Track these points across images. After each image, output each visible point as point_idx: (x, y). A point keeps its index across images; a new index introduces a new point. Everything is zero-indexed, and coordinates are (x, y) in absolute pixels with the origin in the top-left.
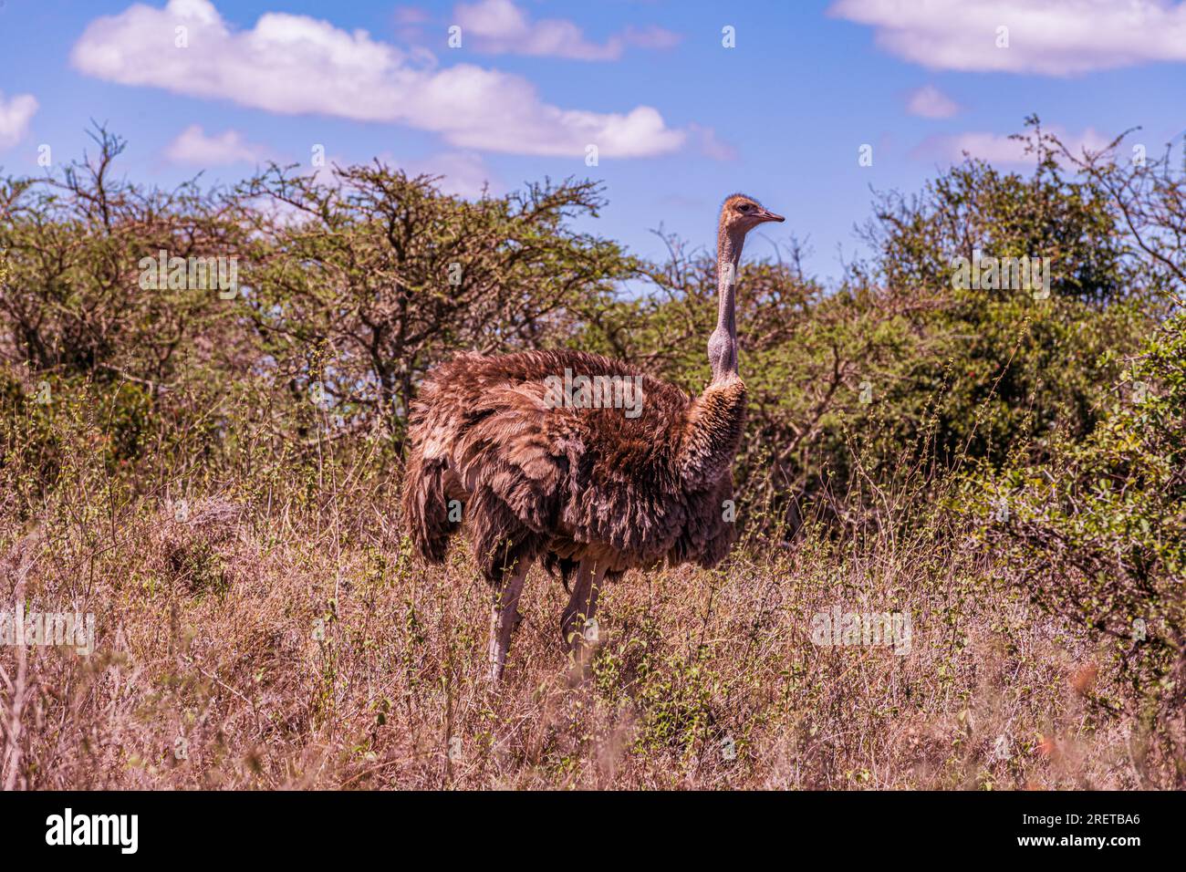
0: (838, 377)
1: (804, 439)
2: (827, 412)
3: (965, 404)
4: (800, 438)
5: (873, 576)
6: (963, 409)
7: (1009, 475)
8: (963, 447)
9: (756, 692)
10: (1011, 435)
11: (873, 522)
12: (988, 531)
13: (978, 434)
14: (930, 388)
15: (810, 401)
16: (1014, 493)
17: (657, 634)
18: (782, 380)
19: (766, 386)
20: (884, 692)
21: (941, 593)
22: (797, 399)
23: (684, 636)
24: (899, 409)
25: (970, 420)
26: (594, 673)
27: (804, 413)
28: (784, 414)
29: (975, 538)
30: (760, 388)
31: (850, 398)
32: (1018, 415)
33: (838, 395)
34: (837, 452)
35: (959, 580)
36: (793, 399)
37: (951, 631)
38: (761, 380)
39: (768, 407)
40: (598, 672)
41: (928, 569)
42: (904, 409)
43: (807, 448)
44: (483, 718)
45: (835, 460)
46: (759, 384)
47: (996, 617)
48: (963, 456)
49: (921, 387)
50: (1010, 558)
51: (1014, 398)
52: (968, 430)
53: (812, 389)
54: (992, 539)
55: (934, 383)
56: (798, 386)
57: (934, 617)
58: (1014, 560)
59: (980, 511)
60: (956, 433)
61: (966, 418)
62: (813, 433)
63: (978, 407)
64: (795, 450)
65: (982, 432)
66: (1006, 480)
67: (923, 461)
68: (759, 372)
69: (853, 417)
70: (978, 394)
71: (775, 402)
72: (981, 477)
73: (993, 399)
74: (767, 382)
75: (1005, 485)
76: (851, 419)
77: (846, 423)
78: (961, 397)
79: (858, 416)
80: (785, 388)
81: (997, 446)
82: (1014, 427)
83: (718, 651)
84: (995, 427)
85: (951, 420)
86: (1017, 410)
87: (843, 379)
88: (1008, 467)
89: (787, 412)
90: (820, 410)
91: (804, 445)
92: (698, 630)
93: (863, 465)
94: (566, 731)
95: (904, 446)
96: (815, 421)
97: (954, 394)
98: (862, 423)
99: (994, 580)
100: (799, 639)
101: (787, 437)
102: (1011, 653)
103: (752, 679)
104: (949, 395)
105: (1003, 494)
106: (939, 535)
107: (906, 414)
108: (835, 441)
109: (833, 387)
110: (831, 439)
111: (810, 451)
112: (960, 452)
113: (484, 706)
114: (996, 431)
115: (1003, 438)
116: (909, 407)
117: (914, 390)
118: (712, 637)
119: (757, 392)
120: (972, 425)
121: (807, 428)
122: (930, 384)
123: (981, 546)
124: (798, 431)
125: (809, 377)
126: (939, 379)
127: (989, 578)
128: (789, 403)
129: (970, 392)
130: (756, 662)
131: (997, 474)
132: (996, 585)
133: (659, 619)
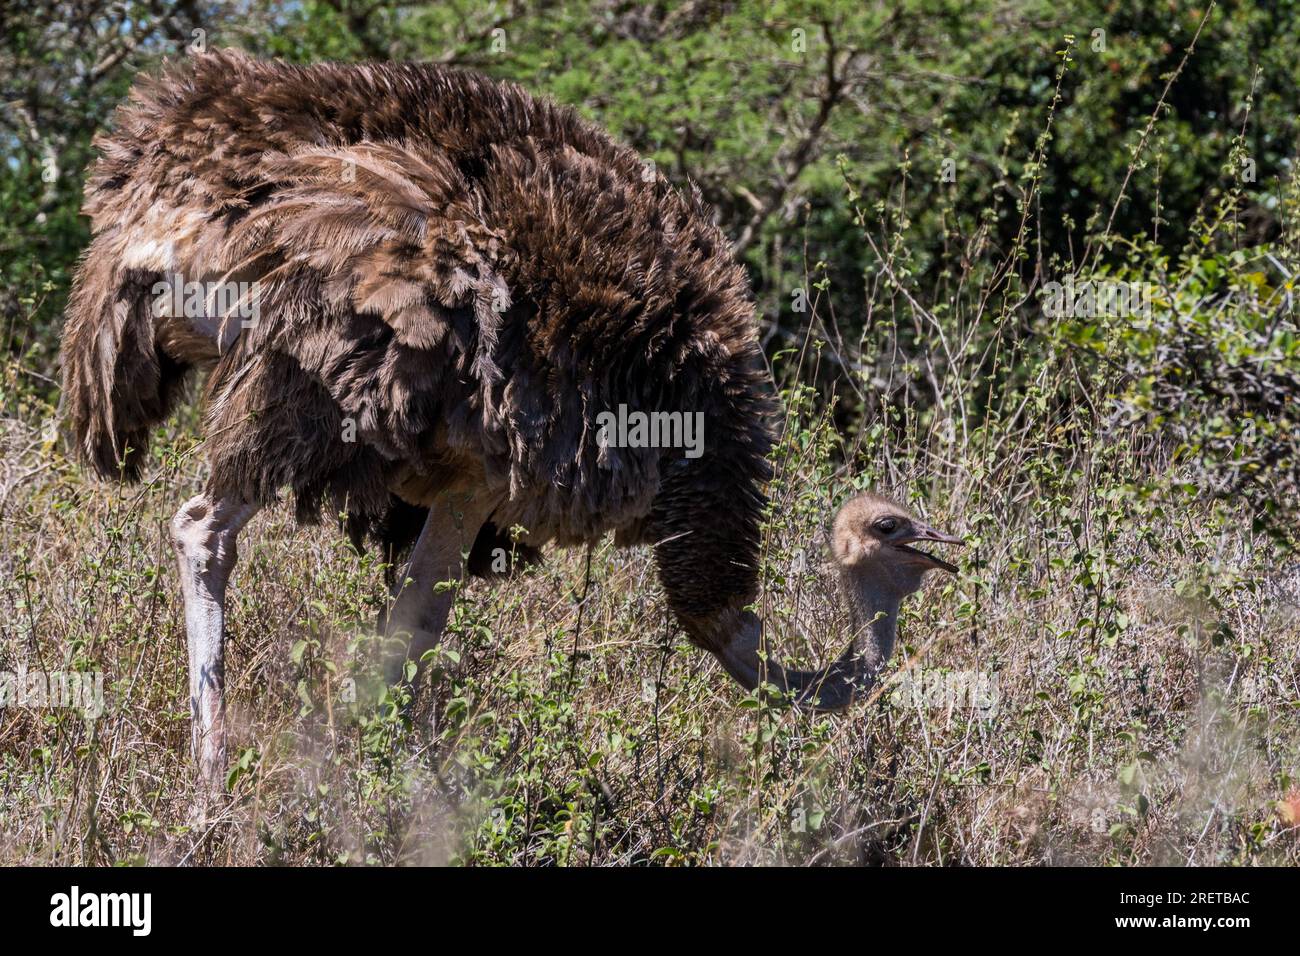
0: (835, 86)
1: (772, 220)
2: (814, 160)
3: (1102, 131)
4: (764, 217)
5: (927, 496)
6: (1101, 141)
7: (1196, 269)
8: (1104, 219)
9: (695, 747)
10: (1201, 191)
11: (922, 382)
12: (1155, 386)
13: (1132, 190)
14: (1027, 100)
15: (781, 137)
16: (1206, 306)
17: (482, 636)
18: (720, 97)
19: (686, 112)
20: (961, 735)
21: (1067, 522)
22: (753, 134)
23: (540, 637)
24: (967, 147)
25: (1116, 162)
26: (355, 723)
27: (767, 165)
28: (726, 169)
29: (1131, 402)
30: (674, 116)
31: (861, 130)
32: (1214, 146)
33: (837, 125)
34: (842, 244)
35: (1102, 493)
36: (744, 137)
37: (1093, 601)
38: (676, 99)
39: (691, 156)
40: (363, 722)
41: (1040, 474)
42: (978, 147)
43: (778, 238)
44: (128, 827)
45: (837, 260)
46: (671, 108)
47: (1185, 564)
48: (1104, 237)
49: (1009, 99)
50: (1205, 441)
51: (1204, 112)
52: (1112, 182)
53: (783, 115)
54: (1166, 402)
55: (1036, 89)
56: (755, 110)
57: (1057, 573)
58: (1214, 444)
59: (1139, 346)
60: (1088, 193)
61: (1107, 159)
62: (790, 207)
63: (1132, 136)
64: (754, 242)
65: (1142, 186)
66: (1191, 280)
67: (1019, 251)
68: (670, 84)
69: (872, 168)
70: (1129, 108)
71: (704, 144)
72: (1139, 275)
73: (1162, 116)
74: (689, 103)
75: (1188, 289)
76: (867, 173)
77: (857, 183)
78: (1094, 117)
79: (882, 165)
80: (726, 113)
81: (1173, 214)
82: (1207, 173)
83: (611, 665)
84: (1167, 174)
85: (1075, 164)
86: (1212, 136)
87: (846, 90)
88: (1194, 251)
89: (733, 164)
90: (802, 156)
91: (772, 232)
92: (569, 624)
93: (896, 267)
94: (303, 849)
95: (980, 222)
96: (792, 179)
97: (1079, 111)
98: (888, 181)
99: (1176, 489)
100: (777, 631)
101: (737, 217)
102: (1218, 641)
103: (685, 719)
104: (1069, 112)
105: (1186, 307)
106: (1062, 403)
107: (982, 157)
108: (836, 220)
109: (826, 106)
110: (828, 217)
111: (785, 244)
112: (1096, 231)
113: (131, 803)
114: (1170, 182)
115: (1184, 196)
116: (987, 143)
117: (995, 105)
118: (598, 637)
119: (672, 125)
120: (1121, 173)
121: (777, 196)
122: (1027, 91)
123: (1144, 419)
124: (757, 204)
125: (776, 88)
126: (1045, 82)
127: (1165, 485)
128: (737, 144)
129: (1113, 104)
130: (693, 686)
131: (1174, 266)
132: (1182, 499)
133: (486, 605)
